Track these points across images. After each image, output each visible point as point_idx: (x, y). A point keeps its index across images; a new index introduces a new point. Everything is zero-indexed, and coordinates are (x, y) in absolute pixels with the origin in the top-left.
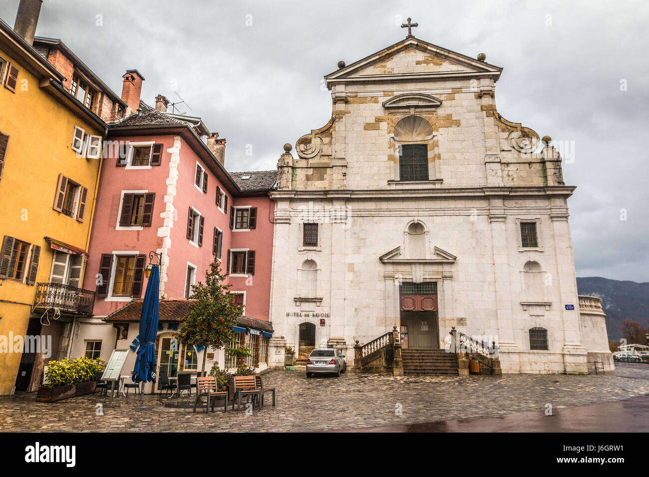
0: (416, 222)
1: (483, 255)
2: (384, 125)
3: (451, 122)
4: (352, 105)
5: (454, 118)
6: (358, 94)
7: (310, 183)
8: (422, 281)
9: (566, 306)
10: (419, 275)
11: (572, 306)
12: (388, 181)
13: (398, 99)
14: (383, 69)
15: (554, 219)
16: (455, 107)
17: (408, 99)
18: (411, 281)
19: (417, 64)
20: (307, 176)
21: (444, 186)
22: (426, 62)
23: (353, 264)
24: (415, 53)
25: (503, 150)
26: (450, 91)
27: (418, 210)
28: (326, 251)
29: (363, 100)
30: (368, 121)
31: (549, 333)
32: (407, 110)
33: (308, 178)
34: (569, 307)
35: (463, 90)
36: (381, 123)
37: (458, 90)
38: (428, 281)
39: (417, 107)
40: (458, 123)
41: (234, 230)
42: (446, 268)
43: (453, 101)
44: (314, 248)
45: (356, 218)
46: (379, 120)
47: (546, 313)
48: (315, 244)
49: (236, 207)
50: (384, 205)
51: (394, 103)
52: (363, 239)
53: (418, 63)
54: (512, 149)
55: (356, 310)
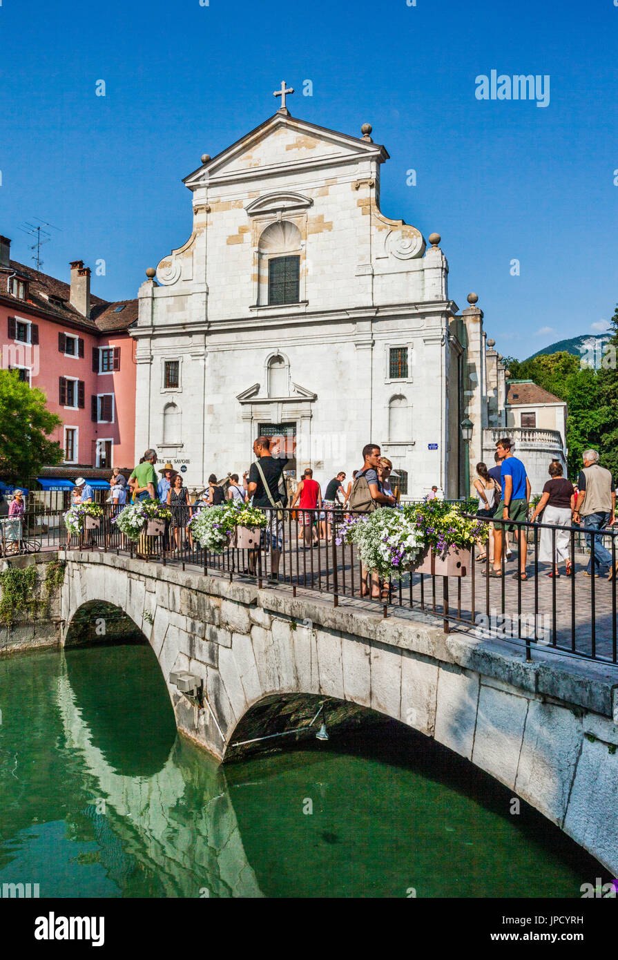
0: (276, 354)
1: (345, 390)
2: (248, 237)
3: (323, 225)
4: (215, 213)
5: (325, 221)
6: (222, 198)
7: (170, 314)
8: (280, 422)
9: (430, 445)
10: (275, 415)
11: (436, 445)
12: (250, 307)
13: (262, 201)
14: (248, 161)
15: (427, 343)
16: (327, 204)
17: (275, 200)
18: (268, 422)
19: (287, 150)
20: (168, 306)
21: (310, 309)
22: (298, 145)
23: (212, 405)
24: (286, 133)
25: (379, 258)
26: (323, 183)
27: (280, 339)
28: (186, 392)
29: (227, 206)
30: (231, 234)
31: (409, 476)
32: (272, 215)
33: (169, 309)
34: (432, 447)
35: (338, 180)
36: (244, 234)
37: (332, 181)
38: (287, 421)
39: (283, 210)
40: (329, 226)
41: (101, 373)
42: (305, 406)
43: (326, 197)
44: (175, 389)
45: (216, 353)
46: (243, 230)
47: (408, 454)
48: (176, 385)
49: (101, 348)
50: (244, 336)
51: (259, 206)
52: (223, 377)
53: (288, 148)
54: (389, 255)
55: (215, 454)
